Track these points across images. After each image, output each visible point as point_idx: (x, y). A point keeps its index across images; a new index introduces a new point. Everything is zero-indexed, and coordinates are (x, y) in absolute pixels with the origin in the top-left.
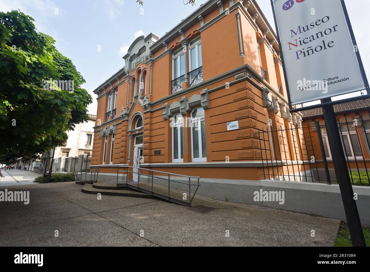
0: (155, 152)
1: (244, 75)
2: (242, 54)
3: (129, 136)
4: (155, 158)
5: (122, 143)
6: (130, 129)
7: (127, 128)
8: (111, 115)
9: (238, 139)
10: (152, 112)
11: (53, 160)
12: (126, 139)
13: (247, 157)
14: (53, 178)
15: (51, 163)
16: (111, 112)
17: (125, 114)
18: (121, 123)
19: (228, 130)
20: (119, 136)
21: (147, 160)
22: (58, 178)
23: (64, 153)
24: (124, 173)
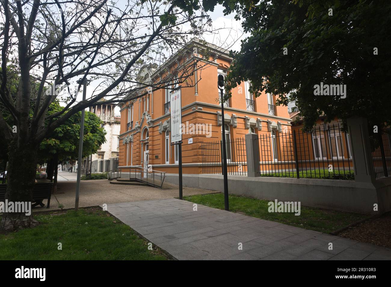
0: (156, 156)
1: (195, 109)
2: (196, 93)
3: (141, 144)
4: (156, 161)
5: (137, 149)
6: (142, 139)
7: (140, 138)
8: (130, 126)
9: (193, 149)
10: (153, 127)
11: (91, 163)
12: (140, 146)
13: (195, 160)
14: (93, 176)
15: (90, 165)
16: (130, 124)
17: (138, 127)
18: (136, 134)
19: (189, 143)
20: (135, 144)
21: (151, 162)
22: (96, 176)
23: (99, 156)
24: (139, 172)
